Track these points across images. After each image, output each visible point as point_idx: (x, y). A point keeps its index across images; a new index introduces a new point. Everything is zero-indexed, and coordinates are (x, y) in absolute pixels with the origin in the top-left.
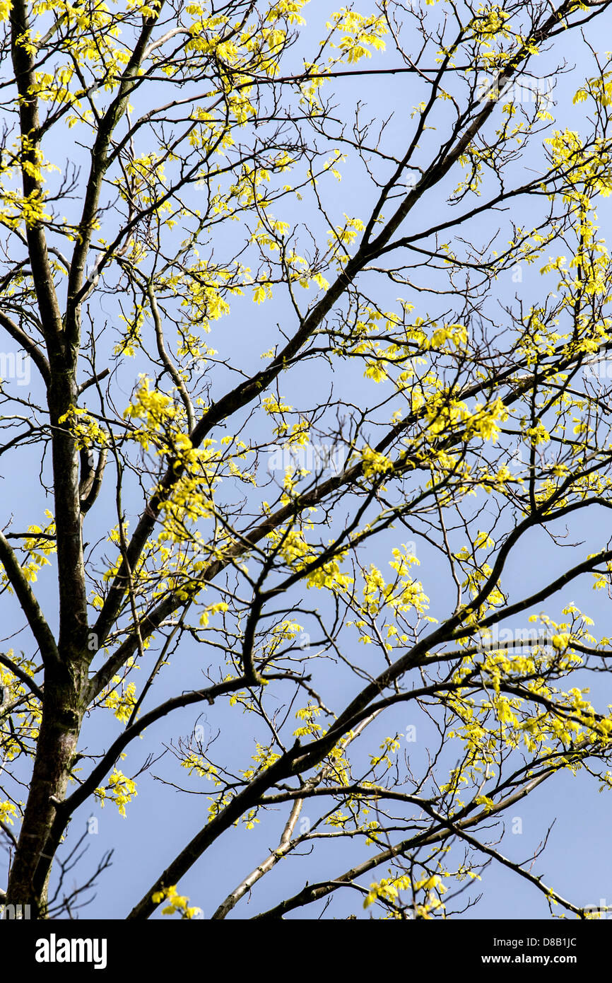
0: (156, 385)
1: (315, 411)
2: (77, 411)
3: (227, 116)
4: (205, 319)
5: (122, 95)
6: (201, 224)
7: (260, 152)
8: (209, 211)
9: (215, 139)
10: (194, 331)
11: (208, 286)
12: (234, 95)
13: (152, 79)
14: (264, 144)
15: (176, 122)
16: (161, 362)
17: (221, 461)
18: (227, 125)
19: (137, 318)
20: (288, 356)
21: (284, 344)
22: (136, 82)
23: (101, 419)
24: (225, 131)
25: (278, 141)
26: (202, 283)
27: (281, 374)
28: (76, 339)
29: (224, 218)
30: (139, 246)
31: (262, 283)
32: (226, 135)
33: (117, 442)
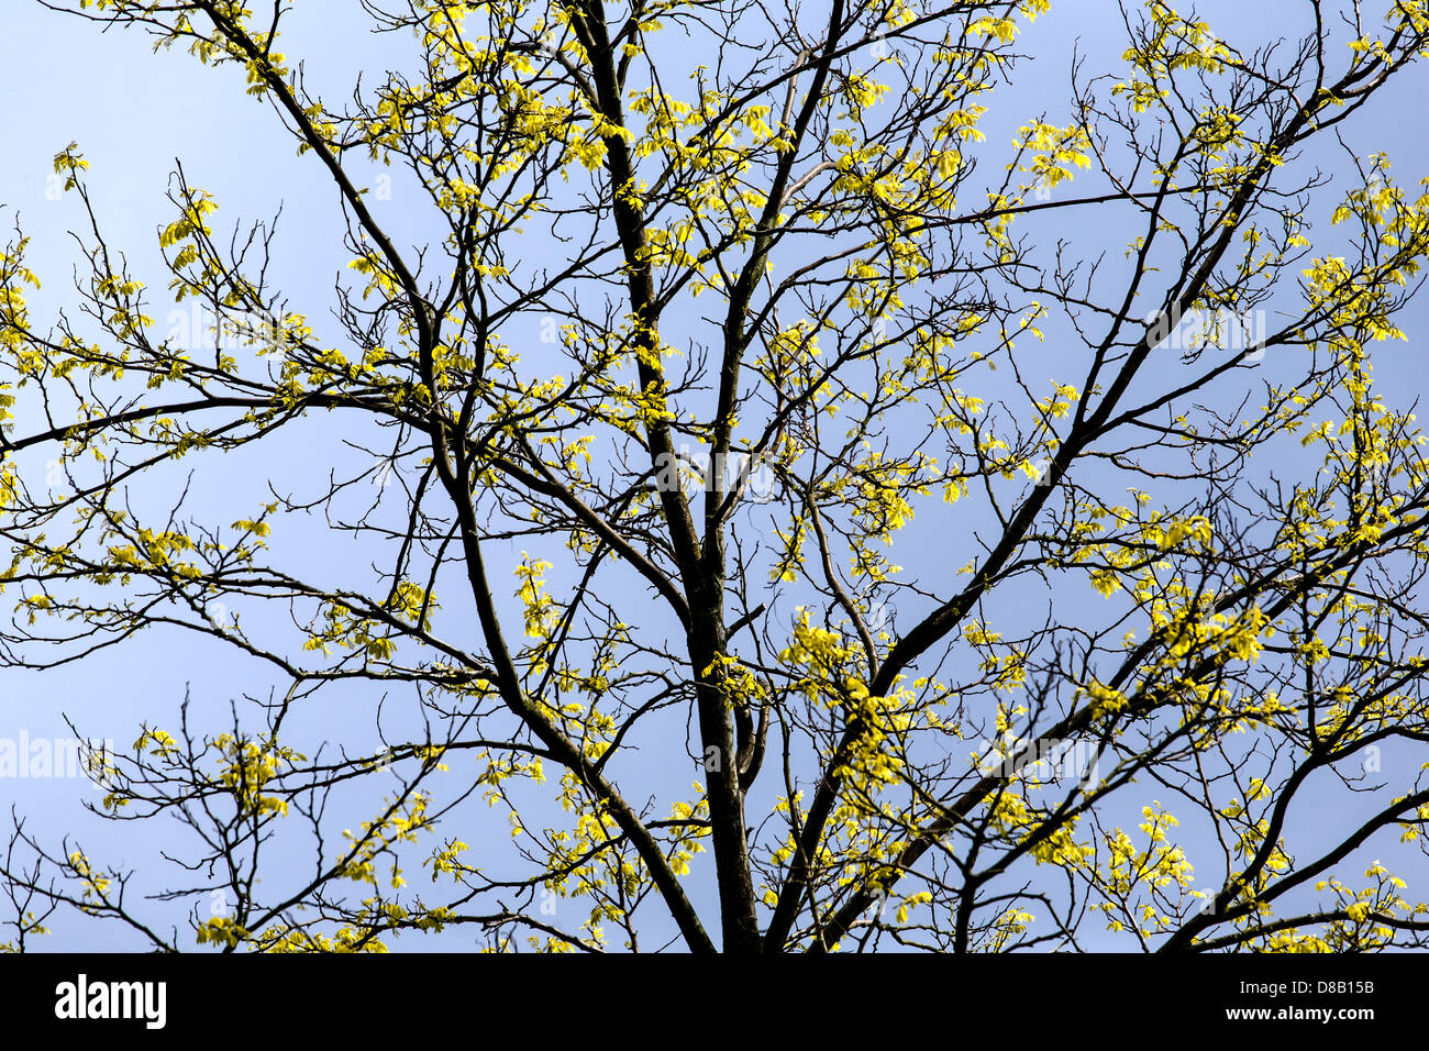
0: (826, 620)
1: (1030, 640)
2: (725, 660)
3: (892, 272)
4: (884, 529)
5: (759, 253)
6: (870, 409)
7: (937, 314)
8: (878, 392)
9: (878, 301)
10: (871, 544)
11: (885, 487)
12: (900, 243)
13: (794, 231)
14: (941, 304)
15: (828, 283)
16: (831, 591)
17: (916, 710)
18: (893, 283)
19: (796, 535)
20: (991, 572)
21: (985, 557)
22: (775, 235)
23: (757, 668)
24: (890, 292)
25: (959, 299)
26: (878, 485)
27: (984, 595)
28: (719, 569)
29: (898, 401)
30: (793, 442)
31: (953, 478)
32: (892, 296)
33: (780, 696)
